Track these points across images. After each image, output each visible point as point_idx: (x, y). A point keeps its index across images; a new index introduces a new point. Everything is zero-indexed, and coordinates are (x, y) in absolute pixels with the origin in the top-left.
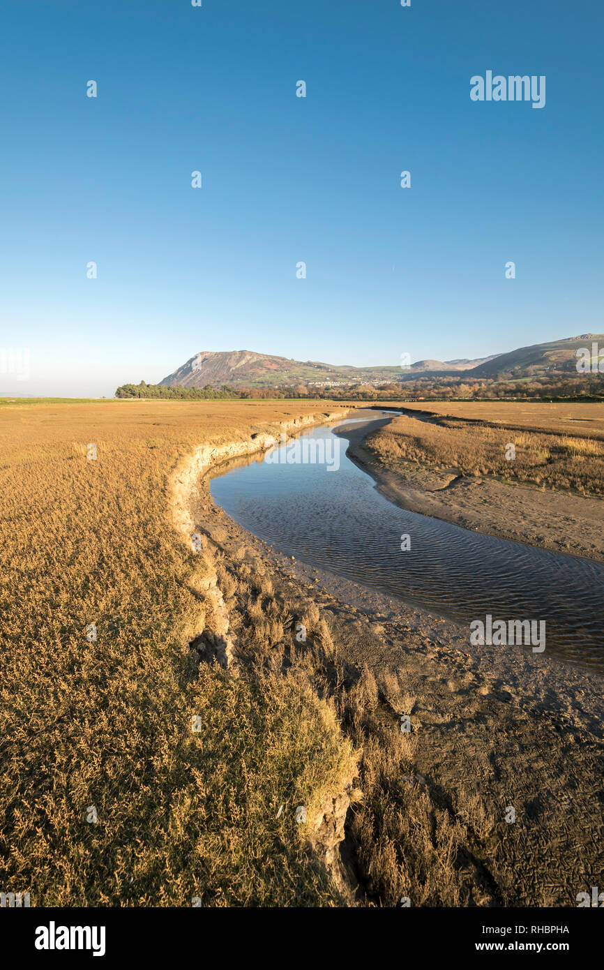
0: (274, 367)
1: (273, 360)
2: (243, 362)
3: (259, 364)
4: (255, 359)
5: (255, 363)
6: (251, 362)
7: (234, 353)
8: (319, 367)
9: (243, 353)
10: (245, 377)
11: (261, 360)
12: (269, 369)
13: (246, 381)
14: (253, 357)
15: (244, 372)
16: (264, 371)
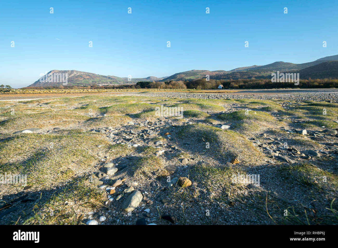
0: (88, 77)
1: (88, 74)
2: (73, 75)
3: (81, 76)
4: (79, 74)
5: (78, 76)
6: (76, 75)
7: (68, 71)
8: (109, 78)
9: (72, 71)
10: (72, 81)
11: (82, 75)
12: (85, 78)
13: (72, 83)
14: (78, 73)
15: (72, 79)
16: (82, 79)
